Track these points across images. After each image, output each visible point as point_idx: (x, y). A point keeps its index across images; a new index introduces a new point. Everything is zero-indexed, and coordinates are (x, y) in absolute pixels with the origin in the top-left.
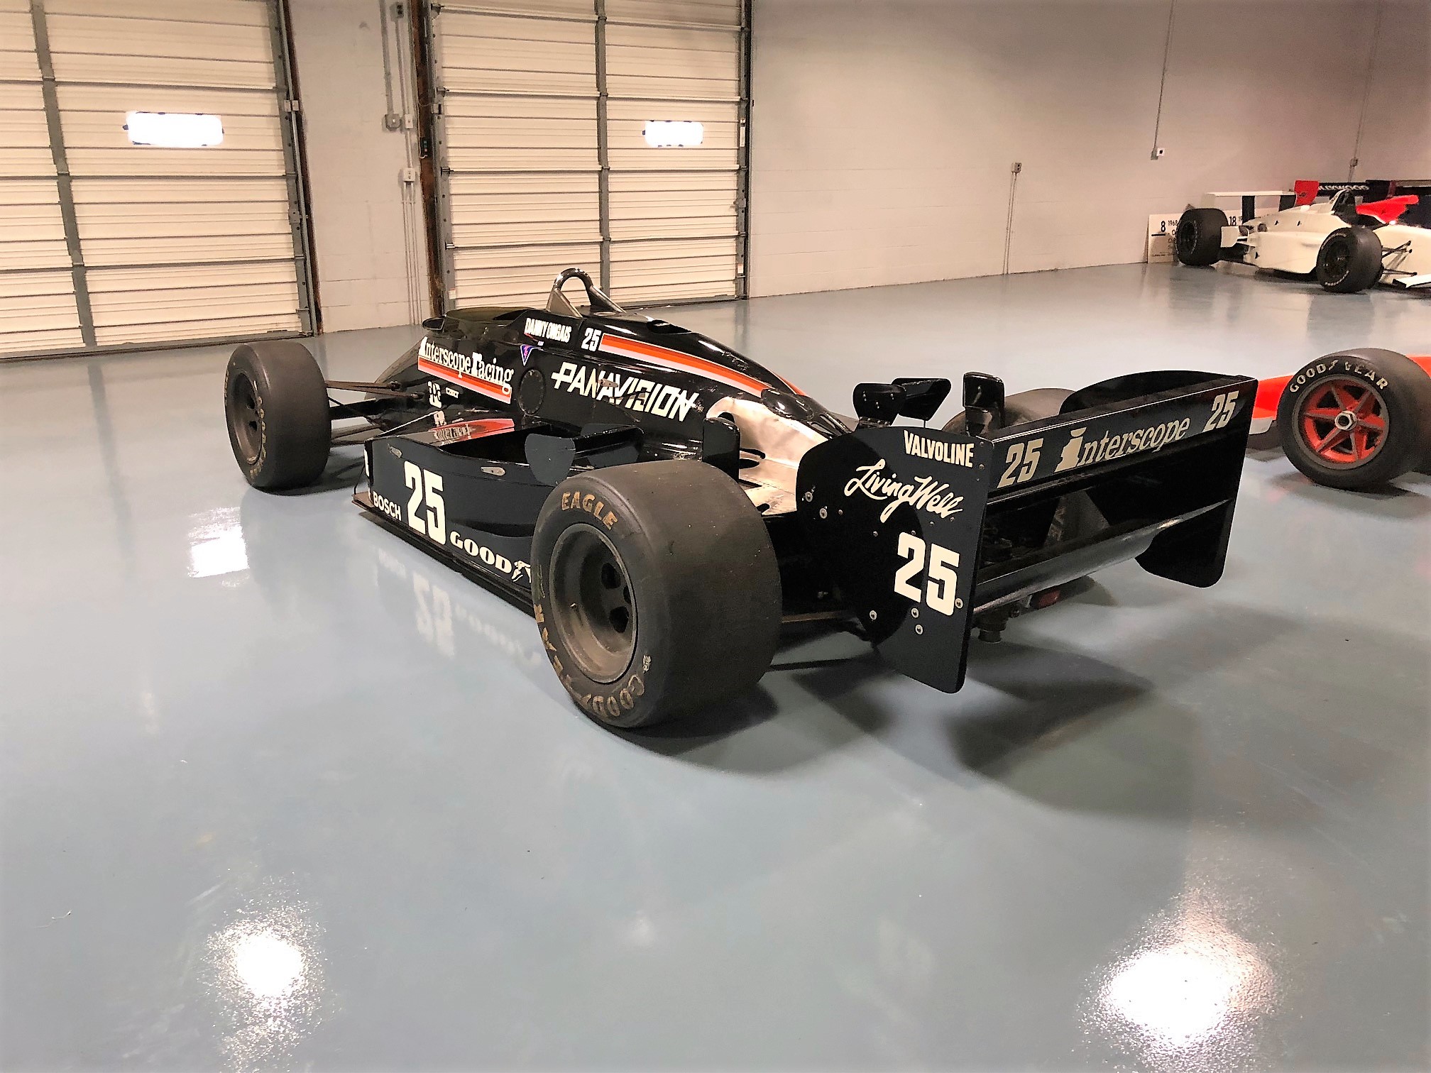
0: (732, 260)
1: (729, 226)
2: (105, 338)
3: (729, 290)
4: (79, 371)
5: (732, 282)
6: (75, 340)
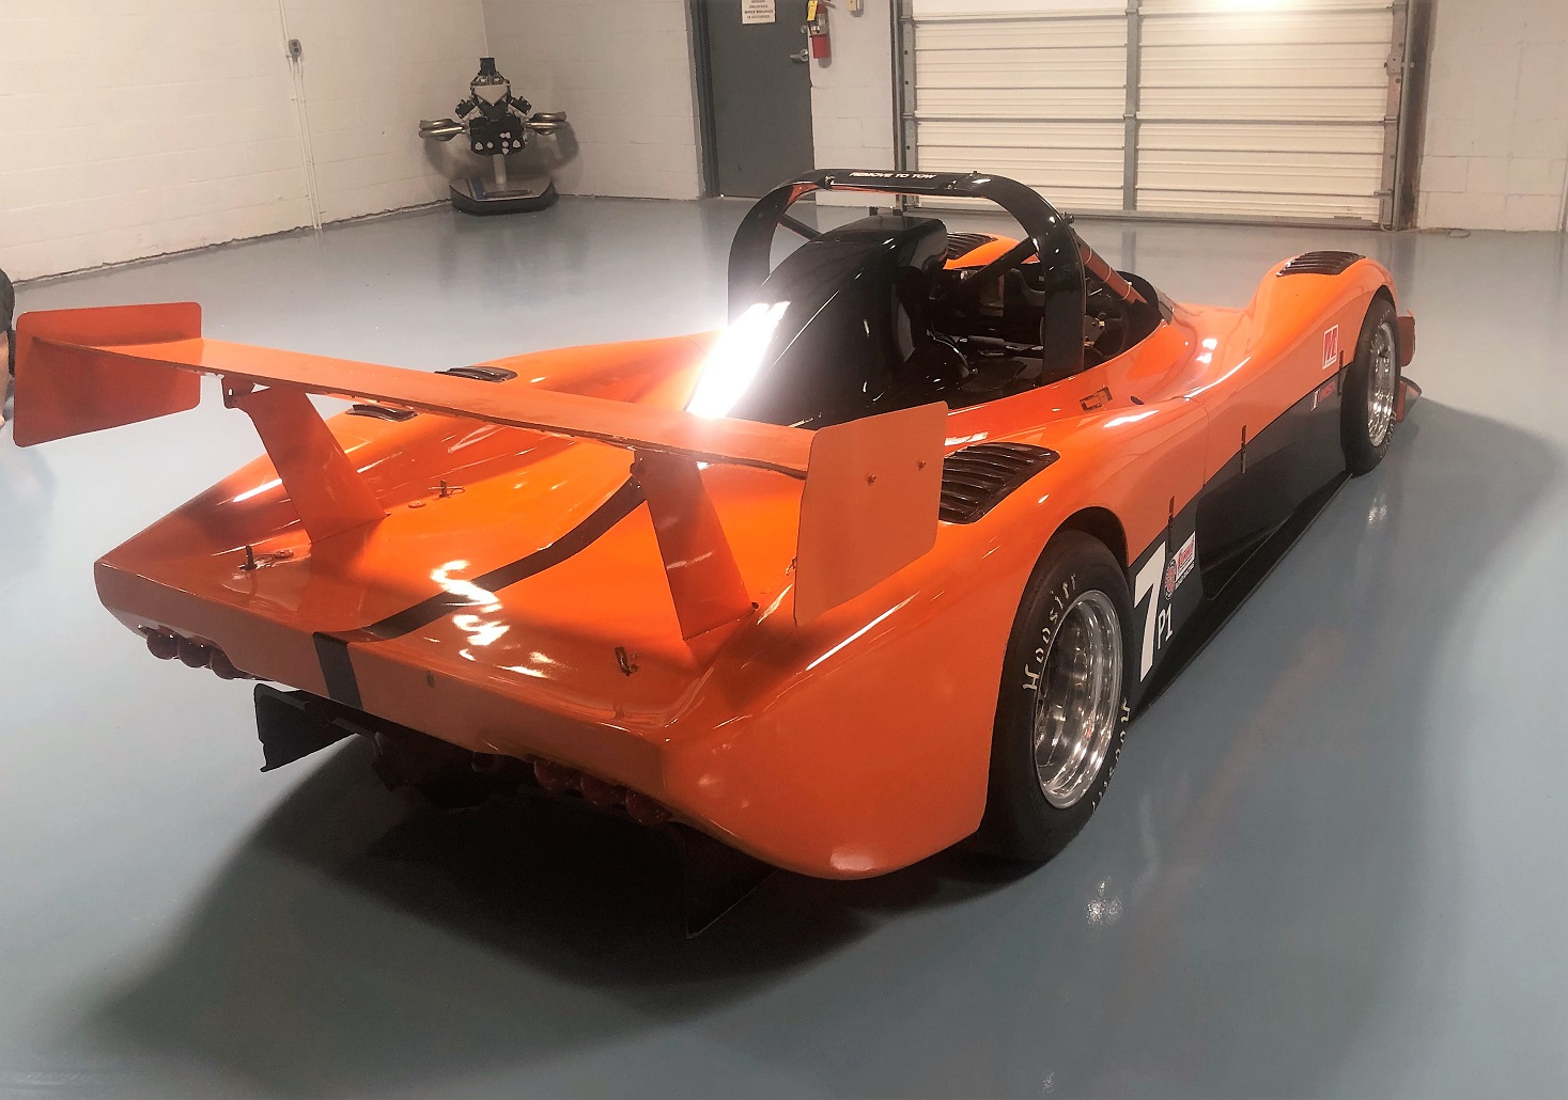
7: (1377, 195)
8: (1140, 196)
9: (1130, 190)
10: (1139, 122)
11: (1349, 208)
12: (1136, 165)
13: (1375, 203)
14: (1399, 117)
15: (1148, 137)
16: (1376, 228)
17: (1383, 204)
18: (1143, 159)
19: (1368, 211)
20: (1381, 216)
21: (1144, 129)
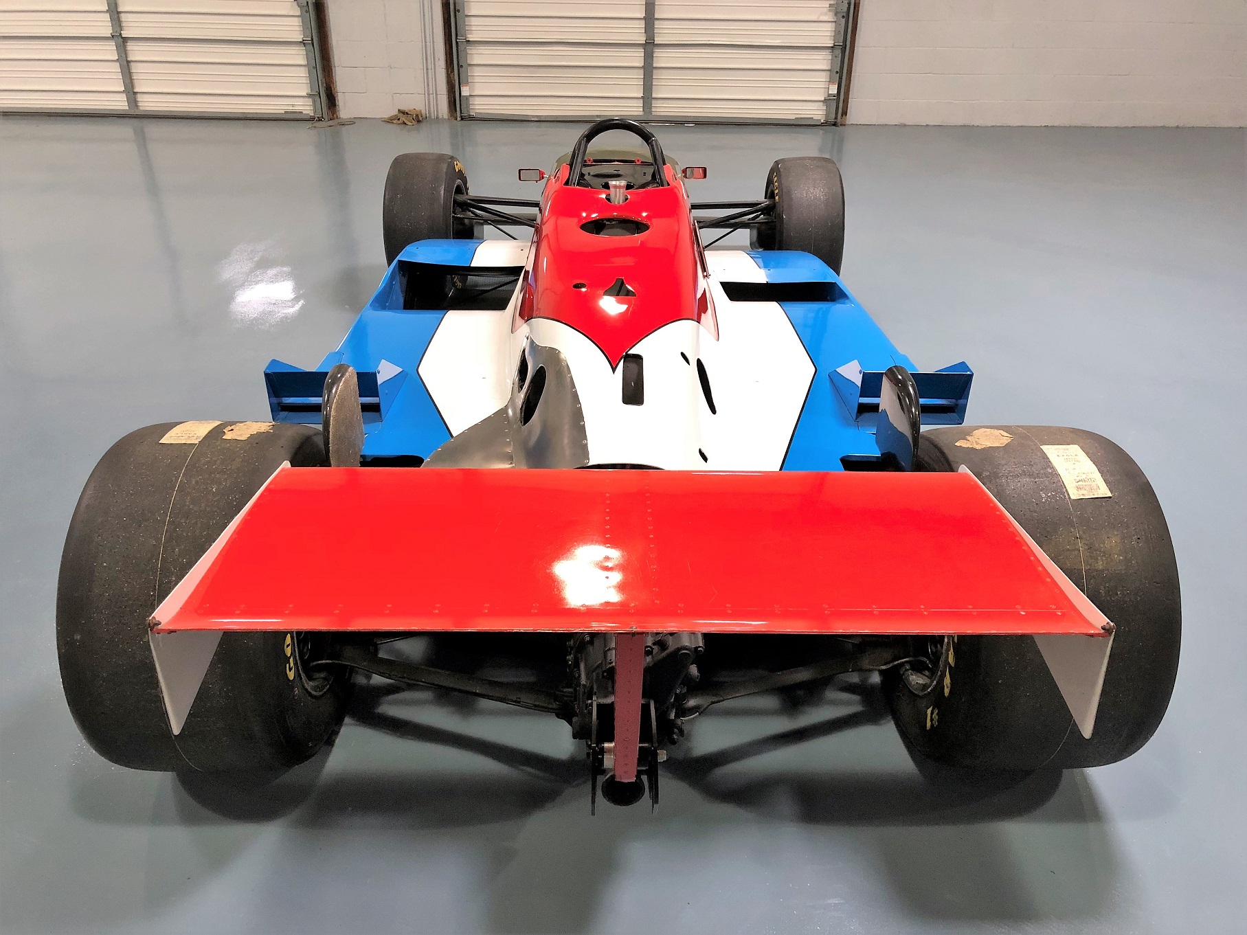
0: (824, 77)
1: (825, 34)
2: (148, 104)
3: (817, 112)
4: (125, 130)
5: (821, 104)
6: (119, 103)
7: (309, 96)
8: (139, 98)
9: (130, 92)
10: (125, 40)
11: (293, 105)
12: (130, 73)
13: (309, 102)
14: (312, 40)
15: (136, 52)
16: (312, 119)
17: (314, 102)
18: (135, 68)
19: (305, 107)
20: (315, 112)
21: (131, 46)
